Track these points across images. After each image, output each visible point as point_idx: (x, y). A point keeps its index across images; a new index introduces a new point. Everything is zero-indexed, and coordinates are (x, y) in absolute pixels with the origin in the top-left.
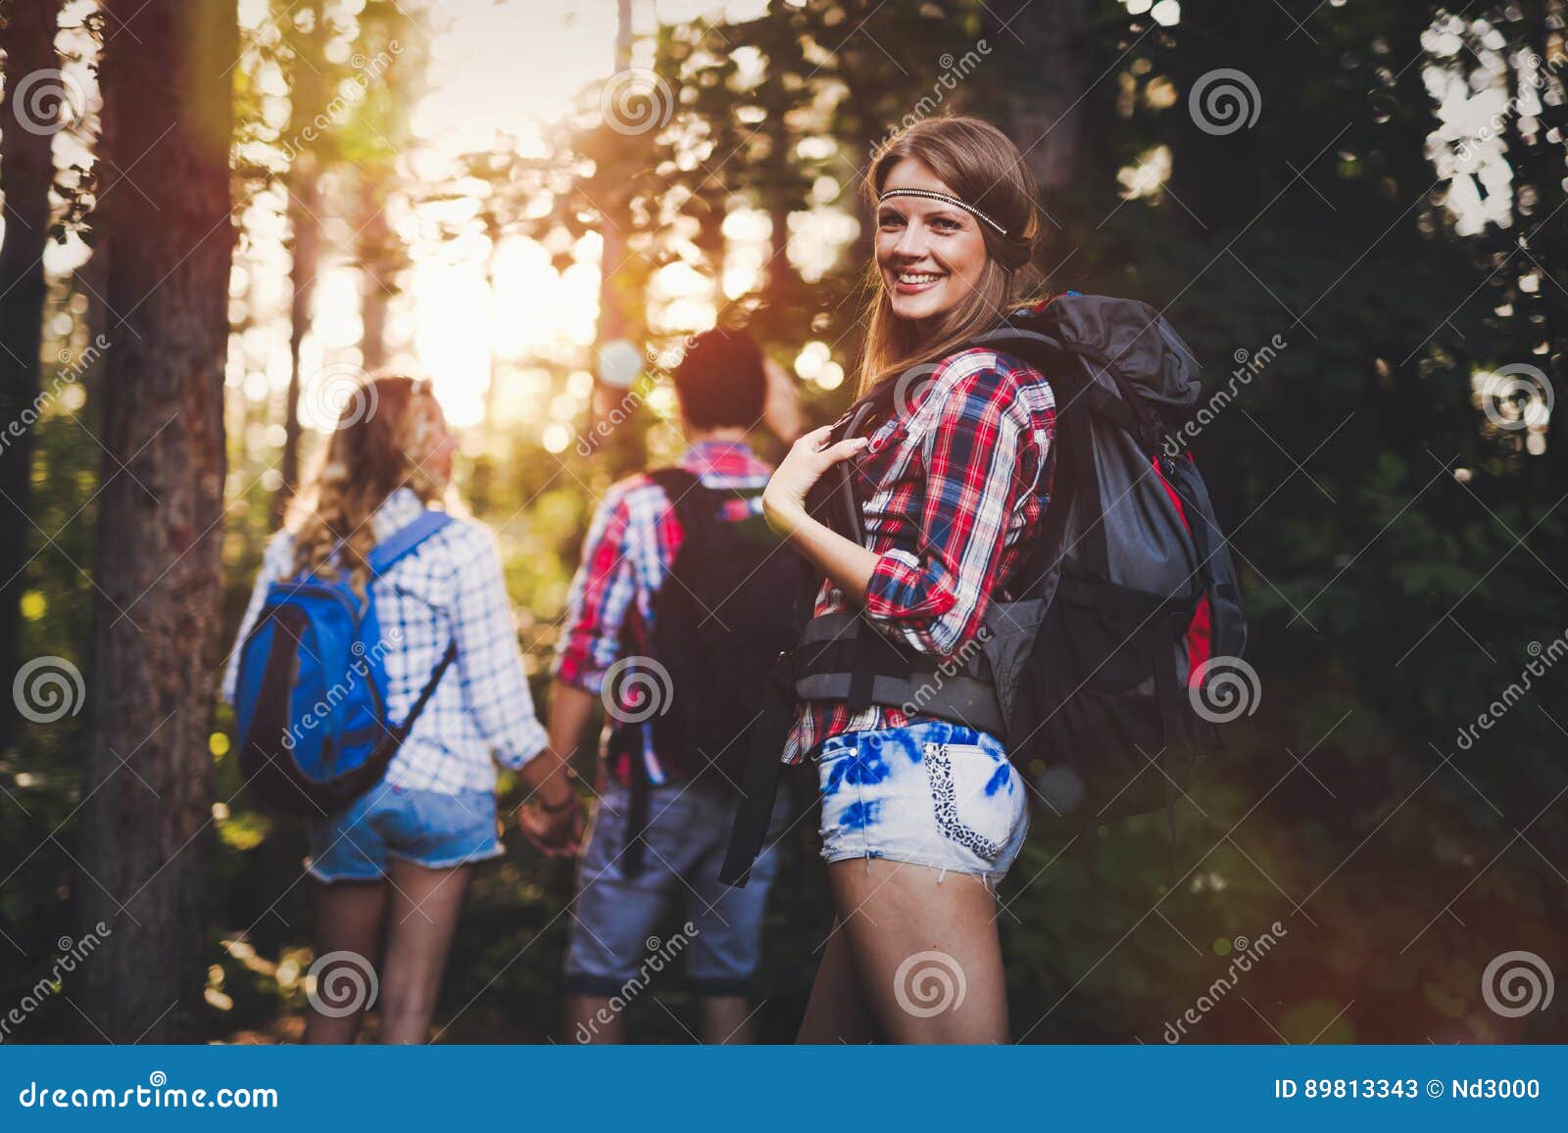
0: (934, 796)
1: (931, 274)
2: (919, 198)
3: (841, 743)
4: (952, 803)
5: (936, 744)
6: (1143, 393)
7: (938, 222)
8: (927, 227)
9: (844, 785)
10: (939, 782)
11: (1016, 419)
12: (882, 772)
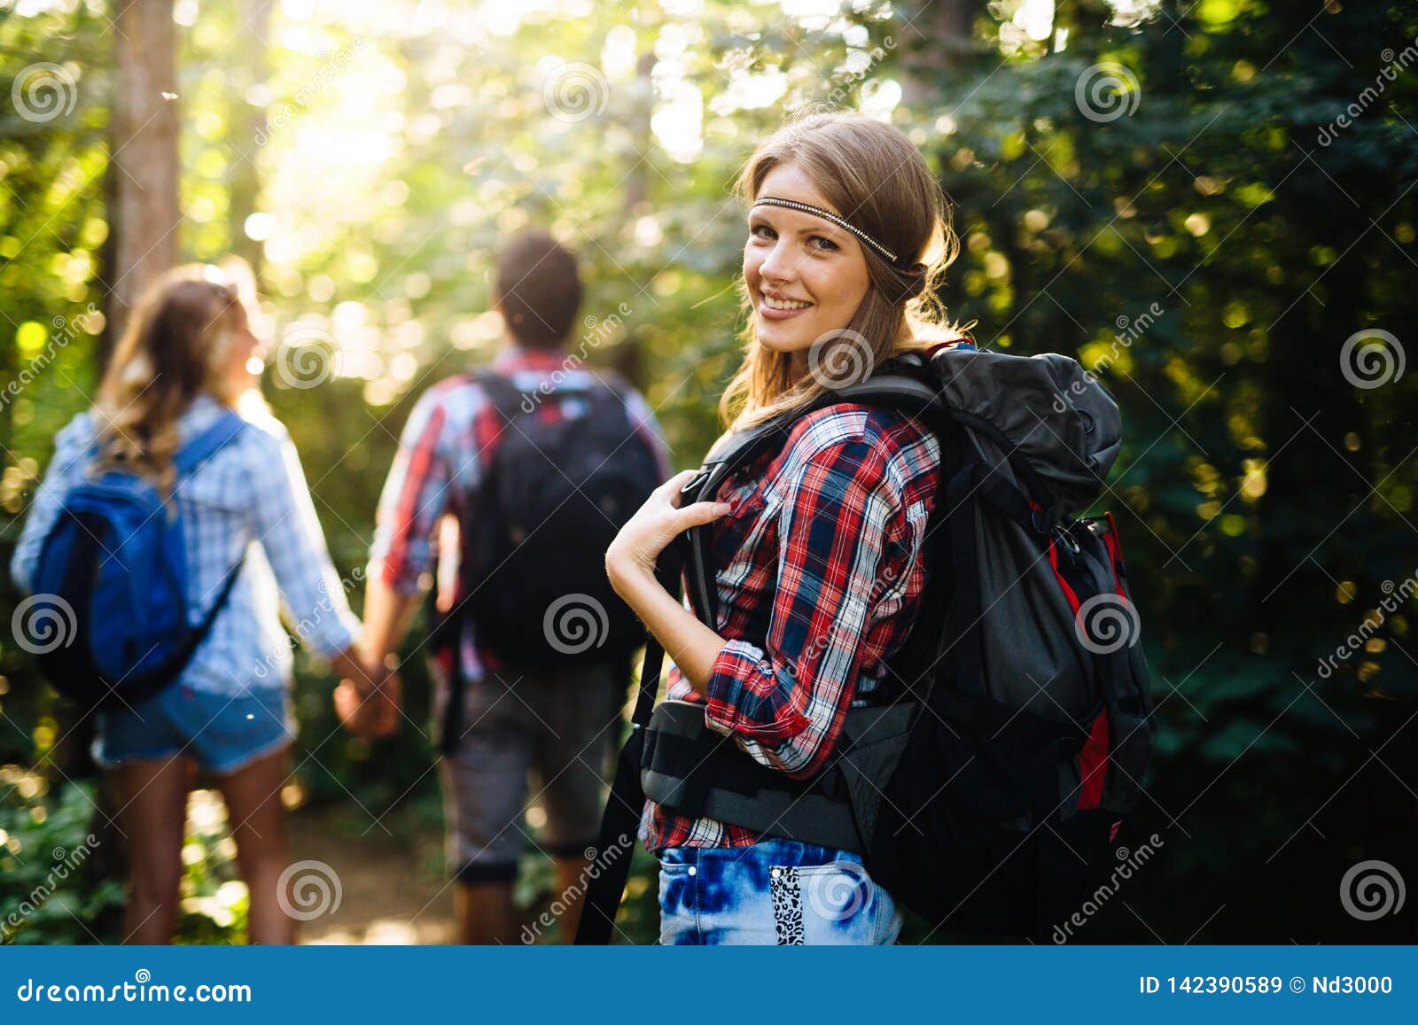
0: (779, 929)
1: (799, 301)
2: (792, 211)
3: (679, 858)
4: (799, 937)
5: (785, 868)
6: (1039, 470)
7: (814, 240)
8: (801, 246)
9: (681, 908)
10: (786, 912)
11: (887, 499)
12: (720, 901)
